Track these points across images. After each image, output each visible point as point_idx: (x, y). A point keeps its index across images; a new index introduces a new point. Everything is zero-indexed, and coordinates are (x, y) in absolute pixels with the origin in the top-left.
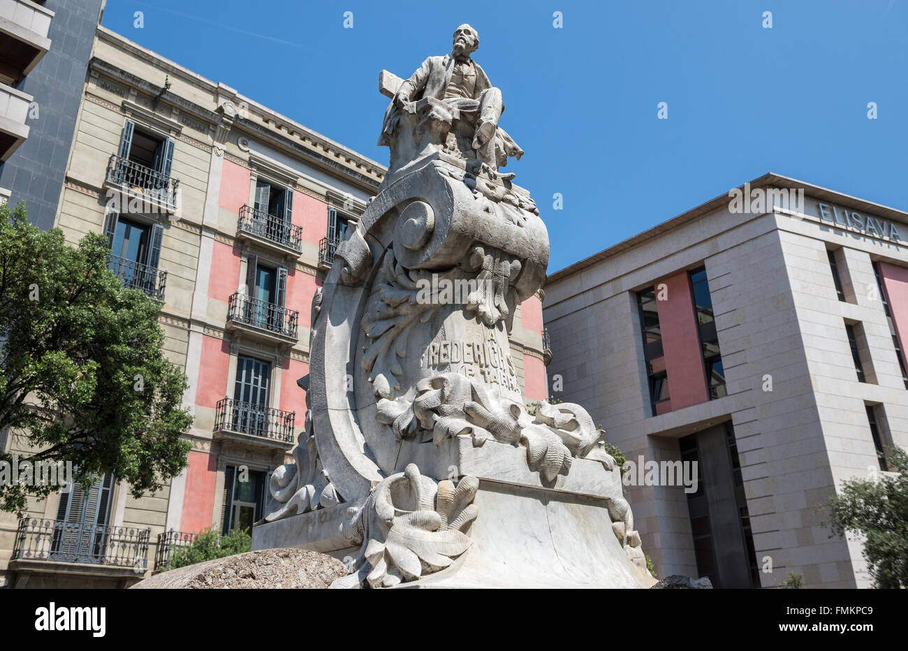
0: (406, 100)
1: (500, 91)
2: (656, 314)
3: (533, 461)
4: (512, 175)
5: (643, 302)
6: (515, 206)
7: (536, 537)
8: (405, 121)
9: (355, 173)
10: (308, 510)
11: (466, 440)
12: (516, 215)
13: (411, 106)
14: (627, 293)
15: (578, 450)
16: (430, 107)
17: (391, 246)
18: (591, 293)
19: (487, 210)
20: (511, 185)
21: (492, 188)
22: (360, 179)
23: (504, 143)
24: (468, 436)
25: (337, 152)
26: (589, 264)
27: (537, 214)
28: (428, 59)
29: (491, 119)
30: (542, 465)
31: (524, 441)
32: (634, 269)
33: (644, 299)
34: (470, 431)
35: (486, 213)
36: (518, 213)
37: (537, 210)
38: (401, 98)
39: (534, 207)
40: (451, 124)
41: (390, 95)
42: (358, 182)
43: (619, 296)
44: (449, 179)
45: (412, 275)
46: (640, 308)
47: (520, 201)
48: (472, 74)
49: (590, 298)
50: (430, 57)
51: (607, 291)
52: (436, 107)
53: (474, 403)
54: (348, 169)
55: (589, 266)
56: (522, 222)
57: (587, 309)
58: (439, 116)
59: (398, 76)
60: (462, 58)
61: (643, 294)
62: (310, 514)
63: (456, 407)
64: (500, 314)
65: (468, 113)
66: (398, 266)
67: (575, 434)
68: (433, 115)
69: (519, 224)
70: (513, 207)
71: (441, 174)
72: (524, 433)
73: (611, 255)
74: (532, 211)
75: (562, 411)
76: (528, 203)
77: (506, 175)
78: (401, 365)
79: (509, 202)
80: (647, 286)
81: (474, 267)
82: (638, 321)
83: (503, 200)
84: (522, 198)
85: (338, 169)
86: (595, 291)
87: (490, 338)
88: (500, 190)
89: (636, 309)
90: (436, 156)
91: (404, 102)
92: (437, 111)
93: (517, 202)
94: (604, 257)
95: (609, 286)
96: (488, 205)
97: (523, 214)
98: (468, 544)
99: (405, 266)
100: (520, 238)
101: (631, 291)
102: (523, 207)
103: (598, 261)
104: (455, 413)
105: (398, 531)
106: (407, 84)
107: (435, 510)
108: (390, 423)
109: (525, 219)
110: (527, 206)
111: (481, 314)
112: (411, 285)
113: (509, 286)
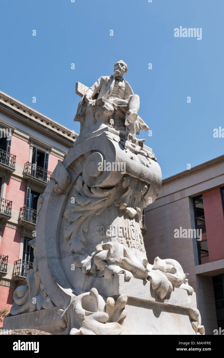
0: (90, 99)
1: (139, 96)
2: (203, 209)
3: (154, 288)
4: (144, 140)
5: (196, 203)
6: (145, 156)
7: (155, 327)
8: (89, 109)
9: (46, 127)
10: (36, 310)
11: (122, 277)
12: (146, 162)
13: (92, 102)
14: (188, 198)
15: (176, 283)
16: (103, 103)
17: (81, 174)
18: (168, 197)
19: (132, 158)
20: (143, 145)
21: (134, 147)
22: (48, 131)
23: (139, 123)
24: (123, 275)
25: (37, 116)
26: (168, 181)
27: (156, 161)
28: (101, 77)
29: (135, 111)
30: (158, 291)
31: (149, 278)
32: (192, 185)
33: (196, 202)
34: (124, 272)
35: (131, 160)
36: (147, 160)
37: (156, 159)
38: (88, 97)
39: (155, 157)
40: (113, 112)
41: (81, 95)
42: (47, 133)
43: (183, 199)
44: (113, 142)
45: (92, 190)
46: (194, 206)
47: (147, 154)
48: (123, 86)
49: (168, 200)
50: (102, 77)
51: (177, 197)
52: (106, 103)
53: (125, 258)
54: (42, 125)
55: (168, 182)
56: (149, 165)
57: (166, 206)
58: (107, 108)
59: (85, 85)
60: (119, 79)
61: (196, 199)
62: (37, 311)
63: (116, 260)
64: (136, 212)
65: (122, 107)
66: (85, 185)
67: (175, 275)
68: (104, 107)
69: (147, 166)
70: (144, 157)
71: (109, 139)
72: (149, 274)
73: (180, 177)
74: (153, 159)
75: (167, 263)
76: (151, 155)
77: (141, 140)
78: (85, 236)
79: (142, 154)
80: (199, 195)
81: (124, 188)
82: (193, 213)
83: (139, 153)
84: (148, 152)
85: (36, 125)
86: (171, 196)
87: (131, 224)
88: (138, 148)
89: (192, 207)
90: (106, 129)
91: (89, 100)
92: (106, 106)
93: (146, 155)
94: (176, 178)
95: (179, 193)
96: (132, 156)
97: (149, 161)
98: (122, 330)
99: (88, 185)
100: (148, 173)
101: (190, 197)
102: (149, 157)
103: (173, 180)
104: (116, 263)
105: (87, 322)
106: (90, 90)
107: (106, 312)
108: (80, 266)
109: (150, 163)
110: (151, 156)
111: (127, 212)
112: (92, 195)
113: (141, 198)
